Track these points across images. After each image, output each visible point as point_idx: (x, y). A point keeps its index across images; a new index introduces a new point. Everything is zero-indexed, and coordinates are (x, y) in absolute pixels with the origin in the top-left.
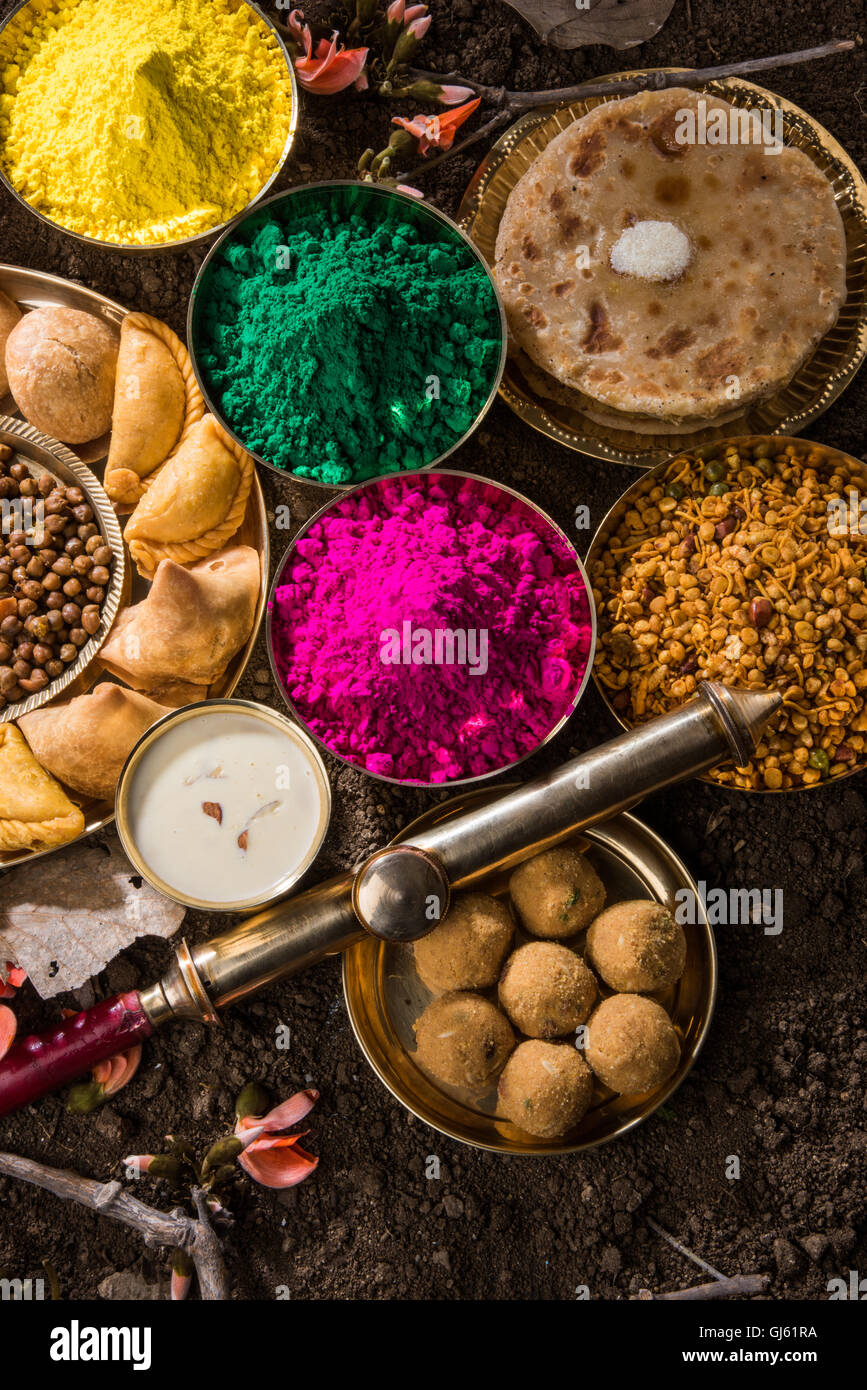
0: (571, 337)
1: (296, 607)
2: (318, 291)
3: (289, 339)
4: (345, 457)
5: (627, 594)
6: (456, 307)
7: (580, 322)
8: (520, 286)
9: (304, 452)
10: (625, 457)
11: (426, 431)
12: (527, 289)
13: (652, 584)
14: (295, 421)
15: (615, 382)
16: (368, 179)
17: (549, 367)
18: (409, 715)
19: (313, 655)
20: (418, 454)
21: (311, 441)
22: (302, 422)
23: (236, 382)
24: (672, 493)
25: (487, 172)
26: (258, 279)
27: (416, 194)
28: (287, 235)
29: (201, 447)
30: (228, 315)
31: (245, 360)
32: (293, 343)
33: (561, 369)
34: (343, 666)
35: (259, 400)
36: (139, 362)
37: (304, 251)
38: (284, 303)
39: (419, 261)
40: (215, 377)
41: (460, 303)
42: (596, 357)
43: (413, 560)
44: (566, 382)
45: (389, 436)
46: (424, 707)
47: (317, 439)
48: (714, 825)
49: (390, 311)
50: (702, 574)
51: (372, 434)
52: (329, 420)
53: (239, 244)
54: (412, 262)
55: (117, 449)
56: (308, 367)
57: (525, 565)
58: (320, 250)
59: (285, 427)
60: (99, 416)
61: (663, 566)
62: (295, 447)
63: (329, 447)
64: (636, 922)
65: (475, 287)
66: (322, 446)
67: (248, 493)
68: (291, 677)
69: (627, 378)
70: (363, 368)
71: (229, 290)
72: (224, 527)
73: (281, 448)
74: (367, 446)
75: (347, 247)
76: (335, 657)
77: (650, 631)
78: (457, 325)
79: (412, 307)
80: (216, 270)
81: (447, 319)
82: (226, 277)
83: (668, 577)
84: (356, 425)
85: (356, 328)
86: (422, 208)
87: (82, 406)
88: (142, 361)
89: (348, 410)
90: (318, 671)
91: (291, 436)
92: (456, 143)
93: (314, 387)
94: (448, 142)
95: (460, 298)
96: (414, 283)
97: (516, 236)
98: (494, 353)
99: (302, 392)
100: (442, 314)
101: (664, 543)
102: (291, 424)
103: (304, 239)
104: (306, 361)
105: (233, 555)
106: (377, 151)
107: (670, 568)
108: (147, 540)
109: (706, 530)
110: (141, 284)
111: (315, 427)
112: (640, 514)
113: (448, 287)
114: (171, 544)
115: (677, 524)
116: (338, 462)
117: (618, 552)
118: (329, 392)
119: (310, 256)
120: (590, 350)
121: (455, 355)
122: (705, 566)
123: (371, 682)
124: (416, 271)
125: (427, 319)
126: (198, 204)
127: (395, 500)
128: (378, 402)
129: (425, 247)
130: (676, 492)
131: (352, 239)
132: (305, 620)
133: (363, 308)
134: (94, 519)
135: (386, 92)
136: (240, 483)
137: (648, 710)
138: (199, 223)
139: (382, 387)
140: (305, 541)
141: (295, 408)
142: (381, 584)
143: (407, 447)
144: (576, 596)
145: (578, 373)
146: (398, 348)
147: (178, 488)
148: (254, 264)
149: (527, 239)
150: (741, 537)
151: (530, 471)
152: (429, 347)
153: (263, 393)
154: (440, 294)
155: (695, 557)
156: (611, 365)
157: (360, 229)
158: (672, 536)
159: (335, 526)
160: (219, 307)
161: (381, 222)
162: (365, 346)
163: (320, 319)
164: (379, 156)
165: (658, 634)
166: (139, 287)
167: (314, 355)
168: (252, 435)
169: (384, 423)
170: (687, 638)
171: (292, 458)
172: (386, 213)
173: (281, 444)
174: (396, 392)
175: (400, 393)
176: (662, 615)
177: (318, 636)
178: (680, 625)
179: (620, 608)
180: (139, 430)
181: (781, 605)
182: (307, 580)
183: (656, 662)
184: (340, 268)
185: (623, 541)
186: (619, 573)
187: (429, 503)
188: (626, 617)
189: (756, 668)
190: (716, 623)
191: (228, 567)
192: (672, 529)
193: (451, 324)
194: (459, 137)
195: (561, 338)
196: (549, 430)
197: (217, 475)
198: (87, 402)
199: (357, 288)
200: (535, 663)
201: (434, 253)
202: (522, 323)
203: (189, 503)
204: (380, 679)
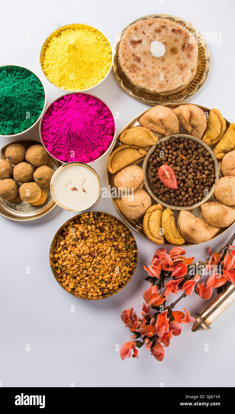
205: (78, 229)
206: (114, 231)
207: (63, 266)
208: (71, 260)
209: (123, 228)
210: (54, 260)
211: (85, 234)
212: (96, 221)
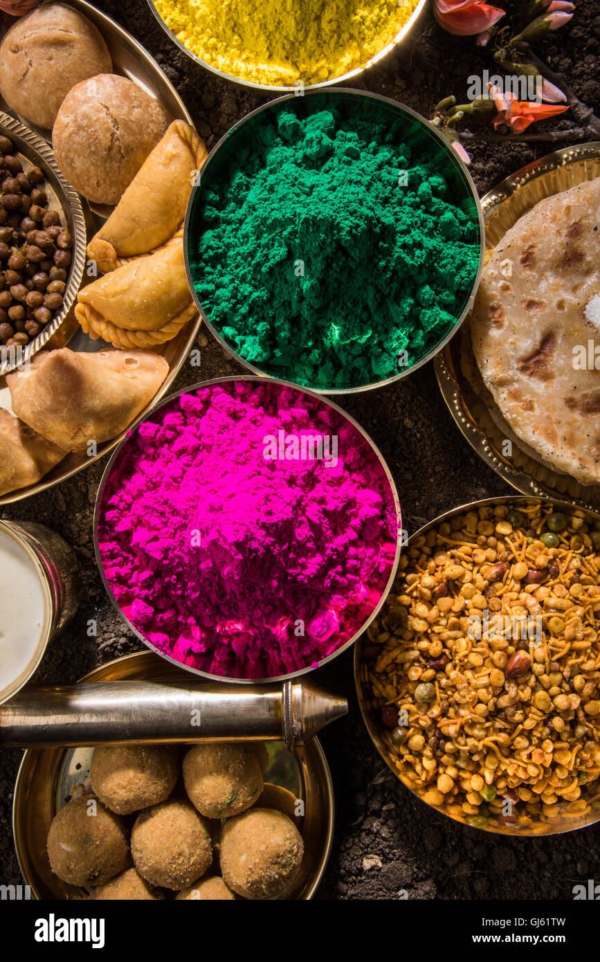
0: (515, 349)
1: (153, 445)
2: (325, 193)
3: (275, 220)
4: (270, 341)
5: (428, 580)
6: (437, 271)
7: (530, 341)
8: (501, 283)
9: (239, 318)
10: (497, 464)
11: (350, 358)
12: (505, 288)
13: (451, 584)
14: (246, 289)
15: (526, 409)
16: (436, 121)
17: (482, 364)
18: (184, 591)
19: (140, 494)
20: (332, 372)
21: (250, 313)
22: (251, 293)
23: (223, 226)
24: (513, 520)
25: (536, 170)
26: (289, 151)
27: (464, 157)
28: (337, 128)
29: (167, 263)
30: (253, 167)
31: (240, 213)
32: (278, 224)
33: (490, 372)
34: (155, 521)
35: (231, 253)
36: (164, 165)
37: (343, 150)
38: (293, 185)
39: (433, 214)
40: (208, 213)
41: (442, 270)
42: (524, 378)
43: (259, 473)
44: (487, 385)
45: (318, 343)
46: (198, 594)
47: (257, 313)
48: (381, 780)
49: (376, 245)
50: (494, 601)
51: (304, 335)
52: (275, 303)
53: (294, 113)
54: (426, 212)
55: (113, 224)
56: (279, 252)
57: (355, 522)
58: (357, 158)
59: (236, 289)
60: (114, 189)
61: (468, 577)
62: (234, 309)
63: (261, 327)
64: (263, 853)
65: (464, 264)
66: (257, 322)
67: (189, 319)
68: (114, 500)
69: (537, 412)
70: (322, 282)
71: (265, 146)
72: (154, 335)
73: (223, 304)
74: (294, 342)
75: (380, 167)
76: (154, 509)
77: (425, 619)
78: (427, 288)
79: (398, 252)
80: (264, 124)
81: (425, 277)
82: (268, 134)
83: (466, 587)
84: (295, 322)
85: (334, 245)
86: (462, 172)
87: (103, 175)
88: (166, 165)
89: (294, 305)
90: (137, 508)
91: (237, 299)
92: (527, 132)
93: (276, 270)
94: (521, 129)
95: (444, 266)
96: (413, 232)
97: (525, 239)
98: (445, 326)
99: (264, 269)
100: (420, 272)
101: (481, 556)
102: (242, 290)
103: (350, 140)
104: (280, 246)
105: (149, 359)
106: (458, 103)
107: (473, 581)
108: (92, 310)
109: (519, 569)
110: (222, 101)
111: (260, 304)
112: (479, 520)
113: (440, 252)
114: (109, 323)
115: (501, 546)
116: (261, 343)
117: (442, 539)
118: (286, 282)
119: (345, 157)
120: (523, 369)
121: (411, 311)
122: (500, 597)
123: (167, 550)
124: (423, 222)
125: (405, 269)
126: (281, 59)
127: (286, 404)
128: (323, 313)
129: (444, 205)
130: (517, 520)
131: (389, 163)
132: (154, 459)
133: (350, 233)
134: (68, 267)
135: (499, 58)
136: (186, 307)
137: (385, 673)
138: (275, 76)
139: (332, 304)
140: (190, 397)
141: (252, 278)
142: (223, 475)
143: (327, 361)
144: (382, 569)
145: (501, 383)
146: (365, 280)
147: (130, 287)
148: (296, 135)
149: (532, 247)
150: (543, 592)
151: (420, 425)
152: (393, 293)
153: (237, 249)
154: (430, 254)
155: (499, 585)
156: (534, 394)
157: (402, 158)
158: (490, 553)
159: (222, 399)
160: (250, 156)
161: (425, 162)
162: (334, 265)
163: (306, 220)
164: (458, 107)
165: (430, 625)
166: (218, 103)
167: (288, 246)
168: (210, 278)
169: (319, 333)
170: (450, 643)
171: (228, 316)
172: (433, 157)
173: (225, 301)
174: (343, 314)
175: (345, 318)
176: (442, 614)
177: (154, 480)
178: (450, 630)
179: (414, 585)
180: (134, 220)
181: (538, 668)
182: (174, 429)
183: (415, 644)
184: (358, 183)
185: (452, 531)
186: (432, 556)
187: (312, 425)
188: (415, 594)
189: (487, 705)
190: (479, 649)
191: (139, 368)
192: (495, 548)
193: (423, 285)
194: (532, 128)
195: (507, 346)
196: (453, 405)
197: (167, 293)
198: (107, 174)
199: (355, 212)
200: (313, 606)
201: (448, 215)
202: (485, 313)
203: (133, 303)
204: (176, 552)
205: (397, 664)
206: (473, 549)
207: (495, 783)
208: (493, 745)
209: (479, 517)
210: (451, 801)
211: (431, 652)
212: (407, 591)
